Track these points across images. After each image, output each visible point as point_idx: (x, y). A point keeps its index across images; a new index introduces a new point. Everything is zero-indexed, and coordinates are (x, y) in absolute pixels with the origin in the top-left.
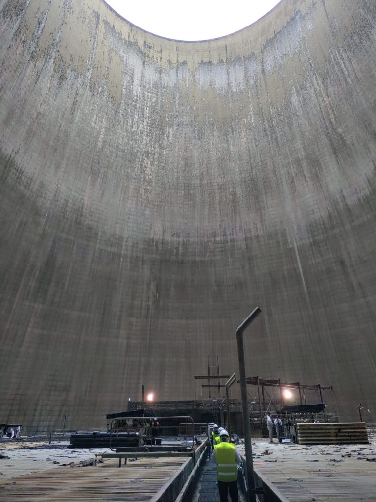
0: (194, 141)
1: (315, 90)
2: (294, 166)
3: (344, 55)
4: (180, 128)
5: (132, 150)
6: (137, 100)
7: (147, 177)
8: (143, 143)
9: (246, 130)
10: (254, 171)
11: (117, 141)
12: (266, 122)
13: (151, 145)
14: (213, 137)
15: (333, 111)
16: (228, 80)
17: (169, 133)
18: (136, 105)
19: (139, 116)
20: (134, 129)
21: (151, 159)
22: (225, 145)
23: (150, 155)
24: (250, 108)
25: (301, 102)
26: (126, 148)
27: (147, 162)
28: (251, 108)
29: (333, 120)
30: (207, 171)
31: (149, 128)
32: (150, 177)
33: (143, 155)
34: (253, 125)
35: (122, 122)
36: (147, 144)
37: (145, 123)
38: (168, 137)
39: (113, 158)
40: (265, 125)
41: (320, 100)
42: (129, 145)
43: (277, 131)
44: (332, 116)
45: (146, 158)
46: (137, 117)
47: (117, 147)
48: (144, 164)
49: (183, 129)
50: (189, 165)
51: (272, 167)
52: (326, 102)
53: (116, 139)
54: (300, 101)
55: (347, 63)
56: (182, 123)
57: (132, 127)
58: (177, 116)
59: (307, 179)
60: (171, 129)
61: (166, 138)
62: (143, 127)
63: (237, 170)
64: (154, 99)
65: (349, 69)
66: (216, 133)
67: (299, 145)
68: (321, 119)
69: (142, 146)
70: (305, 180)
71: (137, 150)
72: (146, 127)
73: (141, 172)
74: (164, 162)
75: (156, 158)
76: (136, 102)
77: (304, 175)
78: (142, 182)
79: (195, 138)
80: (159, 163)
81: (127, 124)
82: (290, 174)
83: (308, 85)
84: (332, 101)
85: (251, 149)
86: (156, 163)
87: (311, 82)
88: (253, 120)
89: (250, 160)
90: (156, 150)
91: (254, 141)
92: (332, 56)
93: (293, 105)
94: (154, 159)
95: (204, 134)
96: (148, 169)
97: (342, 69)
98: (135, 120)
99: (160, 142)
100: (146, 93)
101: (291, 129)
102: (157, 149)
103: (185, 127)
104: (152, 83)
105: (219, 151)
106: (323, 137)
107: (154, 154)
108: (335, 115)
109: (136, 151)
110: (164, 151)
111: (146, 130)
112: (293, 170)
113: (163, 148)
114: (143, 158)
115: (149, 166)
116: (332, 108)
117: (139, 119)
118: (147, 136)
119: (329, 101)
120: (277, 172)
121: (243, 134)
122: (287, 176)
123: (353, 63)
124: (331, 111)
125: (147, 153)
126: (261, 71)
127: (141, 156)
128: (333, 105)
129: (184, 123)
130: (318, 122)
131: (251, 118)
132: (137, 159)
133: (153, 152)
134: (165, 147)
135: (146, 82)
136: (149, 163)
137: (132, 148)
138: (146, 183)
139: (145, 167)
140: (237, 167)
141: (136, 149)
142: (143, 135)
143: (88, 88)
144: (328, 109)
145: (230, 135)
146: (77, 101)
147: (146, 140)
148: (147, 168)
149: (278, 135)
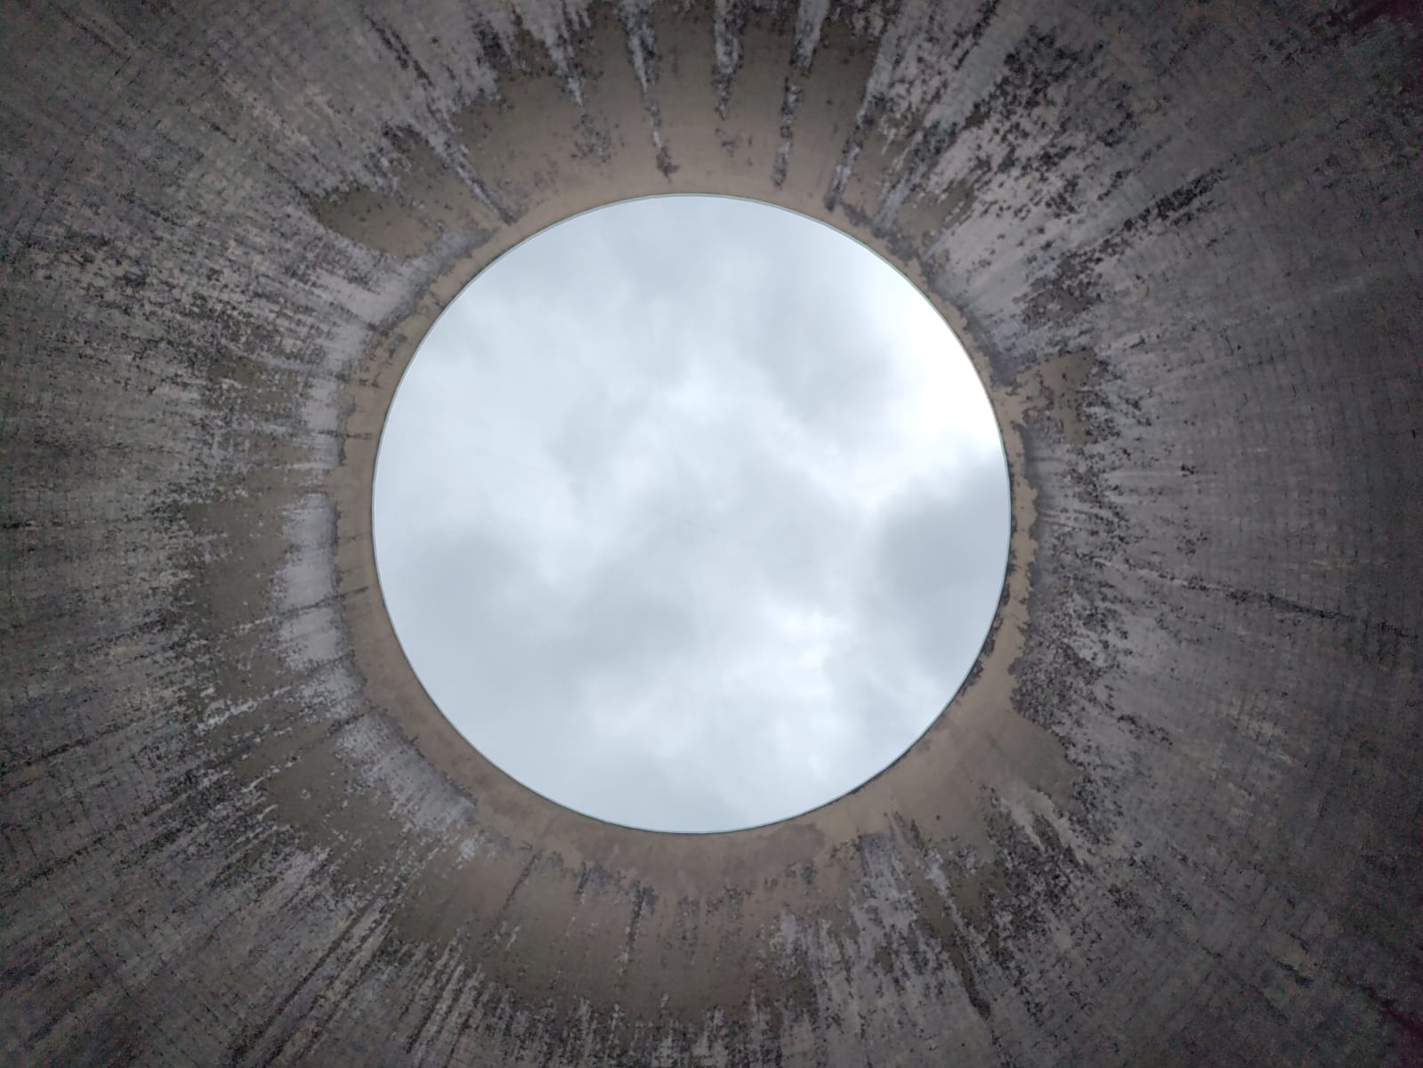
0: (146, 487)
1: (345, 936)
2: (84, 957)
3: (466, 1000)
4: (192, 434)
5: (166, 220)
6: (306, 283)
7: (41, 258)
8: (176, 272)
9: (180, 702)
10: (34, 770)
11: (220, 164)
12: (215, 778)
13: (161, 305)
14: (156, 570)
15: (316, 1035)
16: (304, 608)
17: (185, 385)
18: (294, 274)
19: (262, 280)
20: (234, 250)
21: (111, 295)
22: (128, 620)
23: (129, 291)
24: (245, 702)
25: (301, 896)
26: (182, 195)
27: (106, 273)
28: (244, 708)
29: (290, 1050)
30: (31, 549)
31: (219, 307)
32: (41, 273)
33: (137, 263)
34: (201, 726)
35: (269, 208)
36: (172, 287)
37: (236, 297)
38: (174, 380)
39: (166, 124)
40: (205, 775)
41: (329, 968)
42: (188, 212)
43: (195, 830)
44: (300, 1040)
45: (120, 271)
46: (262, 269)
47: (200, 157)
48: (100, 255)
49: (190, 444)
50: (63, 463)
51: (61, 852)
52: (330, 994)
53: (229, 163)
54: (301, 888)
55: (454, 1016)
56: (205, 443)
57: (241, 241)
58: (228, 424)
59: (40, 1045)
60: (196, 396)
61: (171, 370)
62: (226, 286)
63: (34, 692)
64: (289, 344)
65: (445, 1034)
66: (166, 579)
67: (170, 939)
68: (278, 1000)
69: (169, 264)
70: (37, 1036)
71: (160, 239)
72: (225, 297)
73: (71, 235)
74: (89, 351)
75: (110, 316)
76: (301, 279)
77: (55, 1021)
78: (24, 227)
79: (154, 492)
80: (88, 324)
81: (254, 223)
82: (49, 952)
83: (350, 904)
84: (342, 1016)
85: (121, 734)
86: (90, 313)
87: (363, 911)
88: (212, 721)
89: (79, 743)
90: (139, 320)
91: (149, 741)
92: (445, 957)
93: (285, 865)
94: (109, 305)
95: (166, 530)
96: (75, 271)
97: (432, 1010)
98: (257, 258)
99: (163, 345)
100: (309, 320)
101: (213, 885)
102: (142, 328)
103: (195, 454)
104: (326, 343)
105: (105, 600)
106: (224, 1035)
107: (126, 312)
108: (308, 1048)
109: (159, 233)
110: (129, 358)
111: (215, 294)
112: (65, 961)
113: (141, 355)
114: (124, 255)
115: (86, 279)
116: (323, 1023)
117: (254, 275)
118: (197, 296)
119: (336, 1005)
120: (43, 883)
121: (167, 693)
122: (33, 939)
123: (464, 1040)
124: (312, 1026)
125: (140, 283)
126: (337, 716)
127: (133, 252)
128: (331, 1025)
129: (206, 450)
130: (263, 990)
131: (219, 711)
132: (126, 231)
133: (136, 308)
134: (143, 365)
135: (335, 324)
136: (100, 282)
137: (173, 222)
138: (15, 244)
139: (88, 259)
140: (48, 686)
141: (167, 236)
142: (204, 280)
143: (412, 121)
144: (313, 1013)
145: (162, 639)
146: (404, 65)
147: (188, 285)
148: (82, 265)
149: (183, 841)
